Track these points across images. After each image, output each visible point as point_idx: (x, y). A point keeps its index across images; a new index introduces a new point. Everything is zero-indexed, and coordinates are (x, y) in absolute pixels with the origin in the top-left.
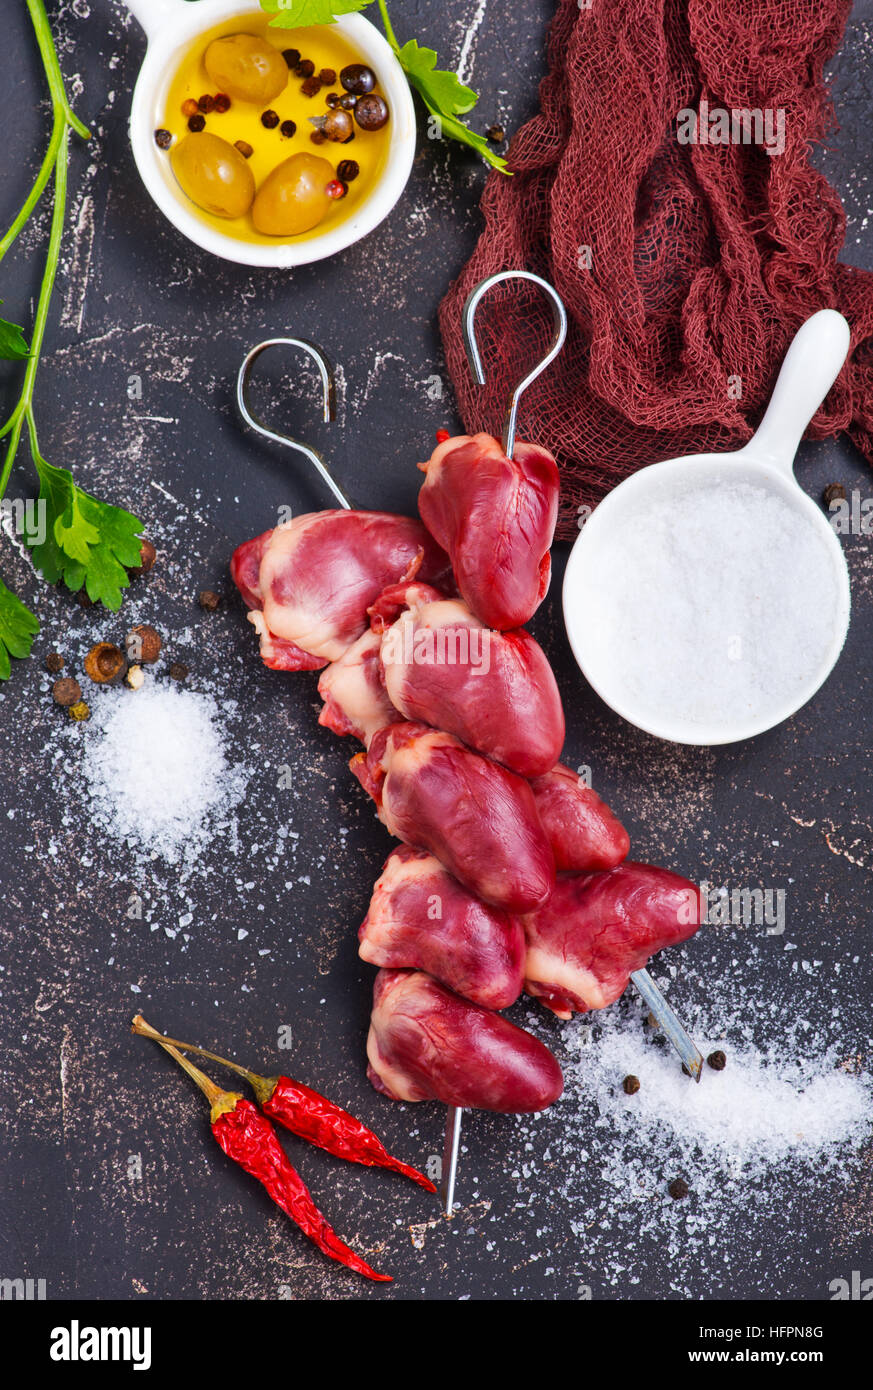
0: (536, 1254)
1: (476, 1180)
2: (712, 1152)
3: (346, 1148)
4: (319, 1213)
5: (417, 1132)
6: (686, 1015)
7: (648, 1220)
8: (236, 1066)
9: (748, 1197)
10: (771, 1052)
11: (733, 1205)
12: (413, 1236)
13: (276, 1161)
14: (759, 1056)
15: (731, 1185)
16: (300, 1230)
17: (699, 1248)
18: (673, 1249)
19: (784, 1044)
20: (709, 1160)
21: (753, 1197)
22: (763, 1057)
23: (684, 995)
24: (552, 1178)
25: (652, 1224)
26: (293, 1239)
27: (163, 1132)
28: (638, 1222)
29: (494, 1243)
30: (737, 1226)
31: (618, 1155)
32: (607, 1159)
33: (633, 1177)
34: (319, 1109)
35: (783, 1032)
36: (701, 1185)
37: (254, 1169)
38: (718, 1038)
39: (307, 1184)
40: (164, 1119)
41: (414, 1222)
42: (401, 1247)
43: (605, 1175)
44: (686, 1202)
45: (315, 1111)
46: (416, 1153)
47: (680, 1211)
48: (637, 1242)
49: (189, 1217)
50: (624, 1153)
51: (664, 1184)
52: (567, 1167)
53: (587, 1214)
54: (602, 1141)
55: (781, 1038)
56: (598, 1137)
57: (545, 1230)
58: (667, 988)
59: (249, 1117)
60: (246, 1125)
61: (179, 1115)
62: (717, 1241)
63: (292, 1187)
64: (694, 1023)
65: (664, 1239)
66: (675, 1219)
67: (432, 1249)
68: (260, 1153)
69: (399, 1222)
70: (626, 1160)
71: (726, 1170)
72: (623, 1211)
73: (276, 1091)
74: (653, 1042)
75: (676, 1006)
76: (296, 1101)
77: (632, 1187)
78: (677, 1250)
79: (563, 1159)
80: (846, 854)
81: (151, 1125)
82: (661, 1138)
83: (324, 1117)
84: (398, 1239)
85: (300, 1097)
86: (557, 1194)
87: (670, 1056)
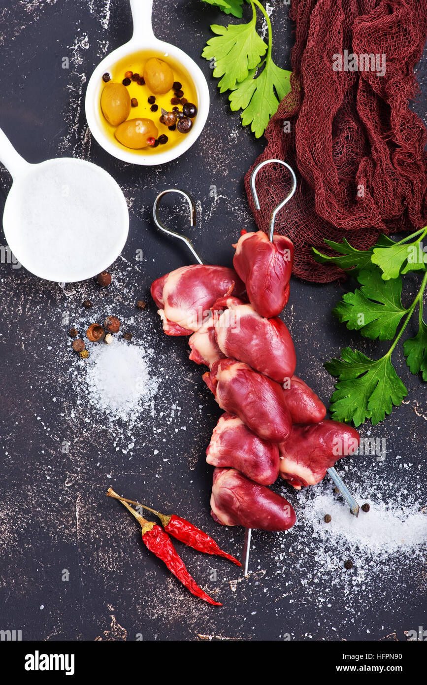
0: (286, 594)
1: (259, 561)
2: (363, 548)
3: (202, 546)
4: (190, 575)
5: (233, 539)
6: (352, 488)
7: (335, 579)
8: (153, 510)
9: (380, 569)
10: (390, 504)
11: (373, 572)
12: (231, 586)
13: (171, 552)
14: (385, 506)
15: (372, 563)
16: (181, 583)
17: (358, 591)
18: (347, 591)
19: (396, 500)
20: (362, 552)
21: (382, 568)
22: (386, 506)
23: (351, 479)
24: (293, 560)
25: (337, 580)
26: (178, 587)
27: (121, 539)
28: (331, 579)
29: (267, 589)
30: (375, 581)
31: (322, 550)
32: (317, 551)
33: (328, 559)
34: (189, 529)
35: (395, 495)
36: (359, 563)
37: (160, 556)
38: (366, 498)
39: (185, 562)
40: (122, 534)
41: (232, 580)
42: (226, 590)
43: (316, 558)
44: (352, 571)
45: (187, 530)
46: (232, 549)
47: (350, 575)
48: (330, 588)
49: (132, 577)
50: (325, 549)
51: (342, 562)
52: (299, 555)
53: (308, 576)
54: (315, 544)
55: (395, 498)
56: (313, 542)
57: (290, 583)
58: (344, 476)
59: (158, 533)
60: (157, 536)
61: (128, 532)
62: (366, 588)
63: (178, 564)
64: (356, 491)
65: (343, 587)
66: (347, 578)
67: (240, 591)
68: (163, 548)
69: (225, 579)
70: (326, 552)
71: (370, 556)
72: (324, 574)
73: (170, 521)
74: (338, 500)
75: (348, 483)
76: (179, 526)
77: (328, 564)
78: (348, 592)
79: (298, 551)
80: (423, 416)
81: (115, 536)
82: (341, 542)
83: (192, 533)
84: (224, 587)
85: (181, 524)
86: (295, 567)
87: (345, 506)
